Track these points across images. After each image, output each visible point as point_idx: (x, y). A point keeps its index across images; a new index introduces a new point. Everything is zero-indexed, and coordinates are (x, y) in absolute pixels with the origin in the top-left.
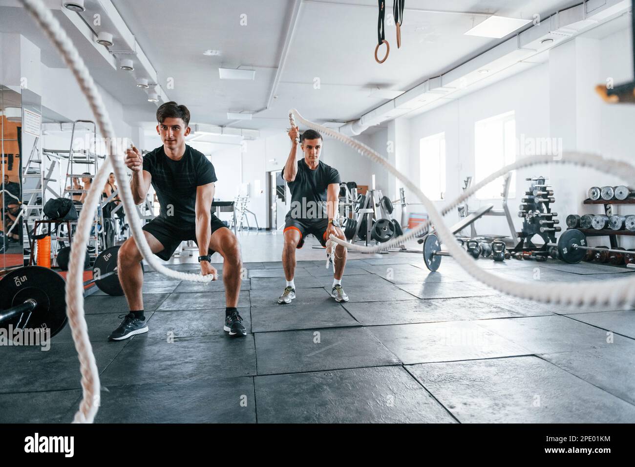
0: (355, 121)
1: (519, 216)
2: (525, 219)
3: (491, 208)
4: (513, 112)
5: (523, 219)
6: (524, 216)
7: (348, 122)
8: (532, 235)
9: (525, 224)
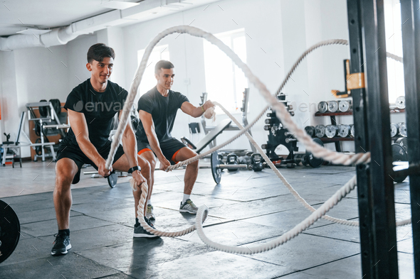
0: (62, 28)
1: (266, 129)
2: (271, 132)
3: (230, 123)
4: (243, 29)
5: (268, 132)
6: (270, 130)
7: (53, 28)
8: (276, 147)
9: (270, 136)
